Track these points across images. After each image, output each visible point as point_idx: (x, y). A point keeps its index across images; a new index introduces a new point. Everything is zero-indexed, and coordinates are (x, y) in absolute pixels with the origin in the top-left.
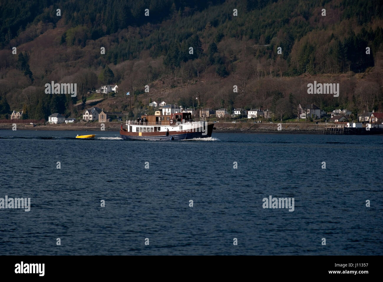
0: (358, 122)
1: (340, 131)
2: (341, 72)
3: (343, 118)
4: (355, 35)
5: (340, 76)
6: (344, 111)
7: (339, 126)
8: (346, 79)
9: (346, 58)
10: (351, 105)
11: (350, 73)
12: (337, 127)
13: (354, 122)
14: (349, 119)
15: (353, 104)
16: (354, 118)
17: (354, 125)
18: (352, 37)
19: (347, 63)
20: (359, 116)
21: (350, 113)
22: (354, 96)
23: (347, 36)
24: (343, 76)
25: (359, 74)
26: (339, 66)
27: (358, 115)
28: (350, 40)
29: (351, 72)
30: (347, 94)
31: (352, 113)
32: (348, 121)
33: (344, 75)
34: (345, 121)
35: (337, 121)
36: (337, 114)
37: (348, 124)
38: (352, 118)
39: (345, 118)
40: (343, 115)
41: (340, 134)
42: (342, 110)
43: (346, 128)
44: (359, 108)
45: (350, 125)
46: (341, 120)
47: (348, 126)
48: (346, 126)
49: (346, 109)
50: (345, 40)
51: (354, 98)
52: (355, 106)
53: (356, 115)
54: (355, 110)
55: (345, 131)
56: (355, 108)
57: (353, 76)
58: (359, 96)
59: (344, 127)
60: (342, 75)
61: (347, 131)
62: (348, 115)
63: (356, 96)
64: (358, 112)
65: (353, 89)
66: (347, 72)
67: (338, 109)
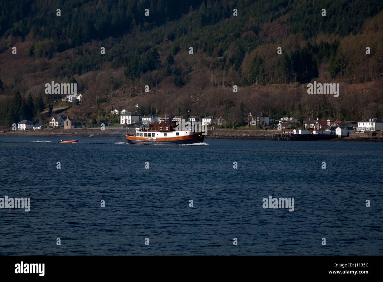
0: (303, 129)
1: (287, 137)
2: (288, 83)
3: (290, 125)
4: (300, 48)
5: (287, 86)
6: (291, 119)
7: (286, 133)
8: (293, 89)
9: (292, 70)
10: (297, 113)
11: (296, 83)
12: (284, 133)
13: (300, 129)
14: (295, 126)
15: (299, 112)
16: (300, 125)
17: (300, 132)
18: (299, 50)
19: (294, 74)
20: (304, 124)
21: (296, 121)
22: (300, 105)
23: (294, 50)
24: (290, 87)
25: (304, 84)
26: (286, 77)
27: (304, 122)
28: (297, 53)
29: (298, 82)
30: (294, 103)
31: (298, 121)
32: (294, 128)
33: (291, 85)
34: (291, 128)
35: (285, 127)
36: (284, 121)
37: (295, 131)
38: (298, 125)
39: (291, 125)
40: (289, 122)
41: (287, 140)
42: (289, 118)
43: (292, 135)
44: (305, 116)
45: (296, 132)
46: (288, 126)
47: (294, 132)
48: (292, 133)
49: (292, 116)
50: (292, 53)
51: (300, 107)
52: (301, 114)
53: (302, 122)
54: (301, 118)
55: (291, 137)
56: (301, 116)
57: (299, 86)
58: (304, 105)
59: (291, 133)
60: (289, 85)
61: (294, 137)
62: (295, 122)
63: (302, 105)
64: (304, 120)
65: (299, 98)
66: (294, 83)
67: (285, 117)
